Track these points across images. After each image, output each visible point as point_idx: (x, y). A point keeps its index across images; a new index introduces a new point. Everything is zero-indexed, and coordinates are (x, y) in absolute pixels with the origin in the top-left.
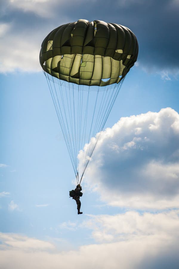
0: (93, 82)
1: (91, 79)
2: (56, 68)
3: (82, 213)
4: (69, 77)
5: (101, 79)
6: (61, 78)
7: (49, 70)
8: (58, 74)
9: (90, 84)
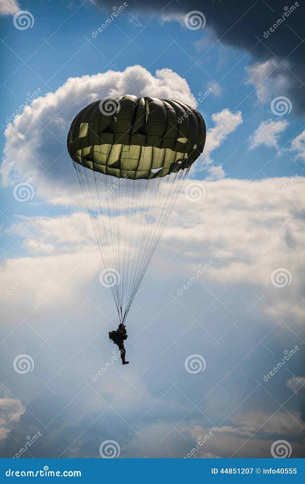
0: (139, 173)
1: (136, 169)
2: (88, 154)
3: (128, 363)
4: (106, 167)
5: (151, 169)
6: (95, 169)
7: (80, 158)
8: (91, 163)
9: (134, 178)
